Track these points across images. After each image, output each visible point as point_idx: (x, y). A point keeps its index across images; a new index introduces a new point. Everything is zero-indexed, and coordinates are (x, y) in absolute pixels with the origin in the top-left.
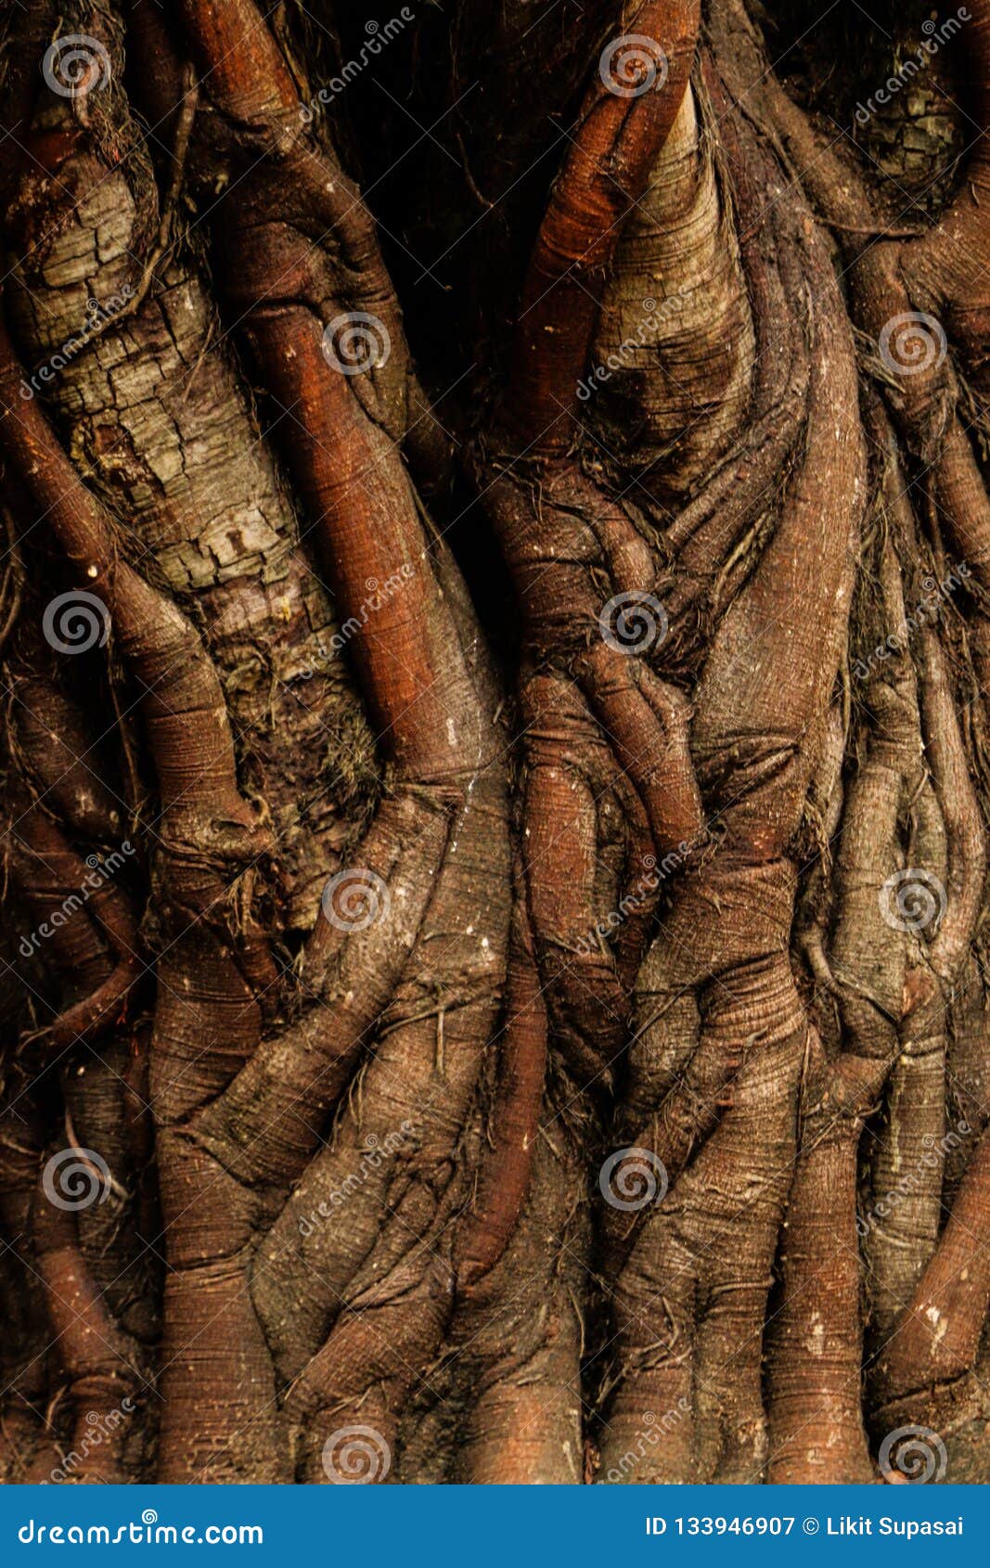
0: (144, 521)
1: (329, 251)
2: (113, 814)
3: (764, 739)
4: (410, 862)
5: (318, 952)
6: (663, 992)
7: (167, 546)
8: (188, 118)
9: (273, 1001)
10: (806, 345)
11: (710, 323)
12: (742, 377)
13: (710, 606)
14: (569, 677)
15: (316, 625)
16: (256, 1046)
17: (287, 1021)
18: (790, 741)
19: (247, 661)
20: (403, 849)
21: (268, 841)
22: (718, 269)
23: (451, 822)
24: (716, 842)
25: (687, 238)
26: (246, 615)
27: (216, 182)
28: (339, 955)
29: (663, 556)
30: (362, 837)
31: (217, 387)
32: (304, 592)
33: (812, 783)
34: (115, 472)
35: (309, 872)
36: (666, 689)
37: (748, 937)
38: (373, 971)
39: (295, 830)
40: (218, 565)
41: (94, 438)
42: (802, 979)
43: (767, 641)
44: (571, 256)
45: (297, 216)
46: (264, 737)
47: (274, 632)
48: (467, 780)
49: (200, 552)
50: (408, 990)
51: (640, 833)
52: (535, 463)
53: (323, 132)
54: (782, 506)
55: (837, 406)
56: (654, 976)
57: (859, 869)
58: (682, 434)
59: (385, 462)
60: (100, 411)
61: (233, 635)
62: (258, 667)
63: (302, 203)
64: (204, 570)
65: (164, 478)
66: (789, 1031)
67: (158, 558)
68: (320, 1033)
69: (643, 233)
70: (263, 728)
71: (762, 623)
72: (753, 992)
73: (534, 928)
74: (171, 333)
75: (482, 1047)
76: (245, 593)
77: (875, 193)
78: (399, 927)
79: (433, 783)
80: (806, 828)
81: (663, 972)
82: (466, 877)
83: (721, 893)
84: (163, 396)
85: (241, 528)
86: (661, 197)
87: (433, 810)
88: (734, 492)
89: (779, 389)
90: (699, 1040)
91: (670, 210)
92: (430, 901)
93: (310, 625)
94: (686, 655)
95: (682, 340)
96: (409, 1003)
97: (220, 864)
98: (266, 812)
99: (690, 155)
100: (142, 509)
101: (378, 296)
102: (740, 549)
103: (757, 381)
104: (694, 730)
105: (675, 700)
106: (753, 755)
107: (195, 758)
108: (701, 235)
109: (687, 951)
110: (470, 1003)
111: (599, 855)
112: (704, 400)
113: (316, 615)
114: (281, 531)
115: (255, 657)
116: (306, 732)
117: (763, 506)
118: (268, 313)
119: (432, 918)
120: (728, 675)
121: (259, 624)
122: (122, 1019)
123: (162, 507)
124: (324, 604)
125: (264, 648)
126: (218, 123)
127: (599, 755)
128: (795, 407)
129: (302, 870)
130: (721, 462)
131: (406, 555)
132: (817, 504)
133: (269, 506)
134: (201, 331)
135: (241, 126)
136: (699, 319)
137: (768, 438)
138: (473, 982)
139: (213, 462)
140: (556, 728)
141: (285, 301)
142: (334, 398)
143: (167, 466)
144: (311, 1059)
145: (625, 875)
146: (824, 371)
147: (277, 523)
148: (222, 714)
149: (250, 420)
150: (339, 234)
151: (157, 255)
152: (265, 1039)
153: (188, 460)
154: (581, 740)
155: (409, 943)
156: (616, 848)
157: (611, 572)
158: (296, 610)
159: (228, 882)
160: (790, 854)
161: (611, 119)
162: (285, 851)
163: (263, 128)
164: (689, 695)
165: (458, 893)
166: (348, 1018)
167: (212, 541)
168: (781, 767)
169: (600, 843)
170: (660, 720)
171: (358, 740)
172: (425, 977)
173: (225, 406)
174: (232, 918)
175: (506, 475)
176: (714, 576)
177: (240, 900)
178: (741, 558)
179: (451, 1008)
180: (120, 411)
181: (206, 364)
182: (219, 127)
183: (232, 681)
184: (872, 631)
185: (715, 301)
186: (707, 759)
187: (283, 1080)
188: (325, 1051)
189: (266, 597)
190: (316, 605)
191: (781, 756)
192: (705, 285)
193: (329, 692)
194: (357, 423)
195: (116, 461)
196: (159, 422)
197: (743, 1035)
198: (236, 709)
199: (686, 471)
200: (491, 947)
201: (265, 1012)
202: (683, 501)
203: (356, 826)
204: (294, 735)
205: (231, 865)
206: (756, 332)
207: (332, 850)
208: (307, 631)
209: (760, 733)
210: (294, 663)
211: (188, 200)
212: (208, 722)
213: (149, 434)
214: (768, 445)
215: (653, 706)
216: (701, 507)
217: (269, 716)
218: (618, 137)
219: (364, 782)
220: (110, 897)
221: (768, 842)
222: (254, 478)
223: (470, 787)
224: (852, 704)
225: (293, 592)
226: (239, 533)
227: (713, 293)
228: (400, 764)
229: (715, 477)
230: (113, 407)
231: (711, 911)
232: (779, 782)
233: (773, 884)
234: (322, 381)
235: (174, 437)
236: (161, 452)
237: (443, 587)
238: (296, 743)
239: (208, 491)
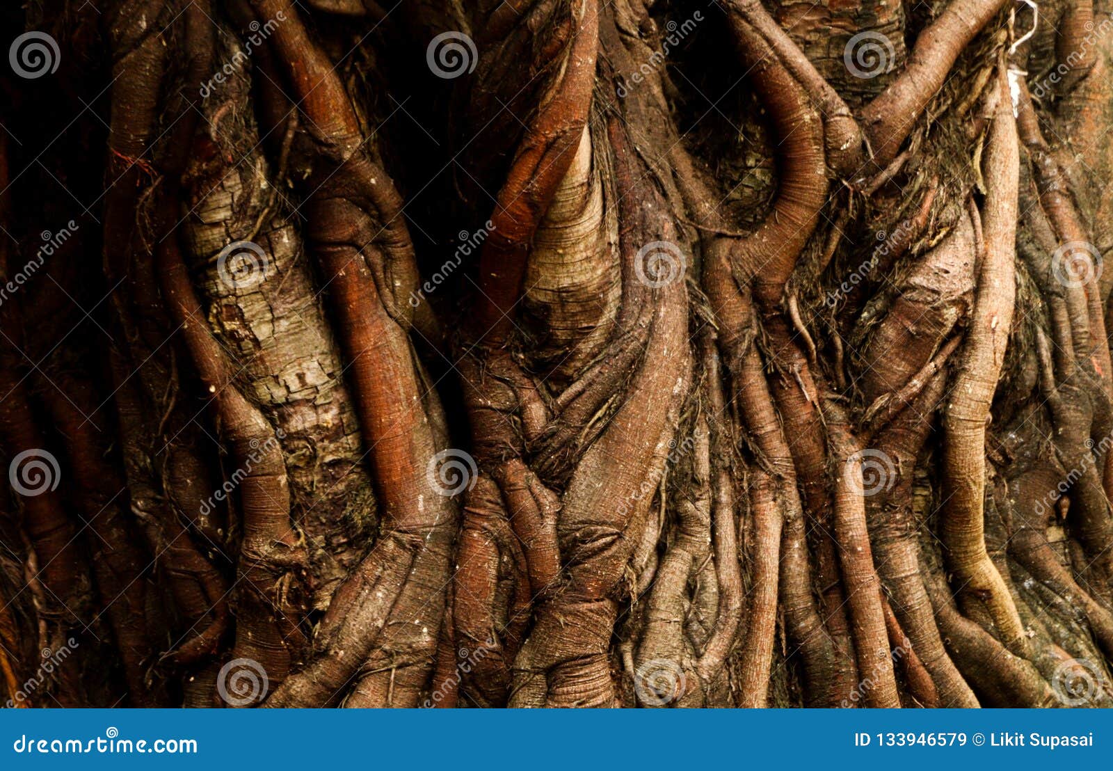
0: (247, 361)
1: (372, 216)
2: (219, 530)
3: (599, 527)
4: (387, 578)
5: (327, 625)
6: (527, 671)
7: (259, 378)
8: (290, 135)
9: (298, 651)
10: (653, 297)
11: (589, 281)
12: (610, 314)
13: (576, 446)
14: (492, 478)
15: (348, 431)
16: (286, 676)
17: (305, 664)
18: (616, 530)
19: (302, 449)
20: (384, 569)
21: (301, 557)
22: (598, 250)
23: (414, 556)
24: (565, 585)
25: (578, 231)
26: (304, 422)
27: (304, 172)
28: (339, 629)
29: (552, 413)
30: (362, 559)
31: (299, 288)
32: (342, 411)
33: (633, 555)
34: (233, 332)
35: (327, 577)
36: (546, 492)
37: (579, 644)
38: (357, 640)
39: (320, 551)
40: (289, 392)
41: (222, 312)
42: (617, 671)
43: (608, 470)
44: (505, 235)
45: (353, 195)
46: (309, 494)
47: (320, 434)
48: (427, 533)
49: (279, 383)
50: (377, 653)
51: (522, 574)
52: (484, 350)
53: (374, 148)
54: (626, 391)
55: (667, 336)
56: (523, 662)
57: (658, 610)
58: (571, 343)
59: (395, 341)
60: (226, 297)
61: (295, 433)
62: (308, 453)
63: (356, 189)
64: (280, 394)
65: (261, 338)
66: (599, 702)
67: (254, 384)
68: (323, 673)
69: (552, 226)
70: (308, 489)
71: (606, 458)
72: (578, 677)
73: (454, 626)
74: (273, 255)
75: (417, 691)
76: (305, 409)
77: (725, 208)
78: (375, 615)
79: (405, 532)
80: (624, 582)
81: (529, 659)
82: (419, 590)
83: (565, 616)
84: (264, 291)
85: (305, 371)
86: (562, 206)
87: (404, 547)
88: (597, 380)
89: (632, 322)
90: (545, 701)
91: (567, 215)
92: (396, 602)
93: (344, 431)
94: (560, 473)
95: (572, 289)
96: (376, 660)
97: (273, 567)
98: (302, 539)
99: (582, 185)
100: (246, 355)
101: (399, 245)
102: (599, 414)
103: (619, 316)
104: (560, 517)
105: (550, 499)
106: (589, 536)
107: (263, 503)
108: (587, 230)
109: (542, 648)
110: (412, 665)
111: (498, 585)
112: (585, 325)
113: (348, 426)
114: (330, 375)
115: (307, 447)
116: (336, 494)
117: (615, 390)
118: (330, 249)
119: (395, 612)
120: (583, 487)
121: (311, 428)
122: (214, 652)
123: (258, 354)
124: (354, 420)
125: (313, 444)
126: (307, 140)
127: (503, 525)
128: (640, 334)
129: (323, 575)
130: (593, 361)
131: (403, 396)
132: (647, 392)
133: (325, 360)
134: (291, 255)
135: (321, 143)
136: (583, 278)
137: (621, 350)
138: (416, 652)
139: (292, 331)
140: (480, 507)
141: (341, 244)
142: (367, 301)
143: (262, 332)
144: (316, 688)
145: (512, 598)
146: (662, 314)
147: (329, 370)
148: (283, 479)
149: (318, 308)
150: (378, 207)
151: (266, 211)
152: (291, 673)
153: (276, 329)
154: (495, 516)
155: (380, 626)
156: (509, 582)
157: (522, 419)
158: (336, 422)
159: (276, 578)
160: (610, 596)
161: (531, 161)
162: (312, 563)
163: (331, 146)
164: (560, 497)
165: (412, 599)
166: (339, 666)
167: (286, 377)
168: (608, 546)
169: (500, 578)
170: (540, 509)
171: (366, 501)
172: (387, 647)
173: (303, 299)
174: (276, 600)
175: (468, 354)
176: (582, 428)
177: (281, 589)
178: (599, 419)
179: (400, 667)
180: (238, 297)
181: (293, 274)
182: (308, 143)
183: (291, 460)
184: (682, 469)
185: (594, 269)
186: (566, 535)
187: (299, 699)
188: (324, 684)
189: (317, 413)
190: (349, 420)
191: (609, 539)
192: (588, 259)
193: (352, 472)
194: (380, 317)
195: (233, 326)
196: (260, 306)
197: (570, 702)
198: (293, 476)
199: (572, 364)
200: (429, 633)
201: (293, 657)
202: (569, 381)
203: (359, 553)
204: (327, 495)
205: (279, 568)
206: (623, 287)
207: (344, 565)
208: (341, 435)
209: (597, 524)
210: (331, 453)
211: (289, 181)
212: (273, 483)
213: (254, 313)
214: (621, 355)
215: (537, 501)
216: (577, 386)
217: (312, 482)
218: (535, 172)
219: (367, 527)
220: (214, 579)
221: (596, 588)
222: (317, 343)
223: (428, 537)
224: (666, 511)
225: (334, 411)
226: (304, 374)
227: (593, 264)
228: (389, 519)
229: (588, 370)
230: (234, 295)
231: (557, 627)
232: (606, 554)
233: (597, 614)
234: (360, 290)
235: (269, 316)
236: (260, 323)
237: (428, 416)
238: (328, 499)
239: (287, 349)
